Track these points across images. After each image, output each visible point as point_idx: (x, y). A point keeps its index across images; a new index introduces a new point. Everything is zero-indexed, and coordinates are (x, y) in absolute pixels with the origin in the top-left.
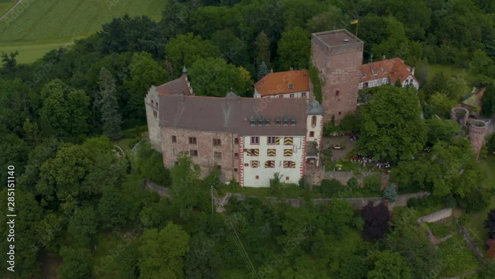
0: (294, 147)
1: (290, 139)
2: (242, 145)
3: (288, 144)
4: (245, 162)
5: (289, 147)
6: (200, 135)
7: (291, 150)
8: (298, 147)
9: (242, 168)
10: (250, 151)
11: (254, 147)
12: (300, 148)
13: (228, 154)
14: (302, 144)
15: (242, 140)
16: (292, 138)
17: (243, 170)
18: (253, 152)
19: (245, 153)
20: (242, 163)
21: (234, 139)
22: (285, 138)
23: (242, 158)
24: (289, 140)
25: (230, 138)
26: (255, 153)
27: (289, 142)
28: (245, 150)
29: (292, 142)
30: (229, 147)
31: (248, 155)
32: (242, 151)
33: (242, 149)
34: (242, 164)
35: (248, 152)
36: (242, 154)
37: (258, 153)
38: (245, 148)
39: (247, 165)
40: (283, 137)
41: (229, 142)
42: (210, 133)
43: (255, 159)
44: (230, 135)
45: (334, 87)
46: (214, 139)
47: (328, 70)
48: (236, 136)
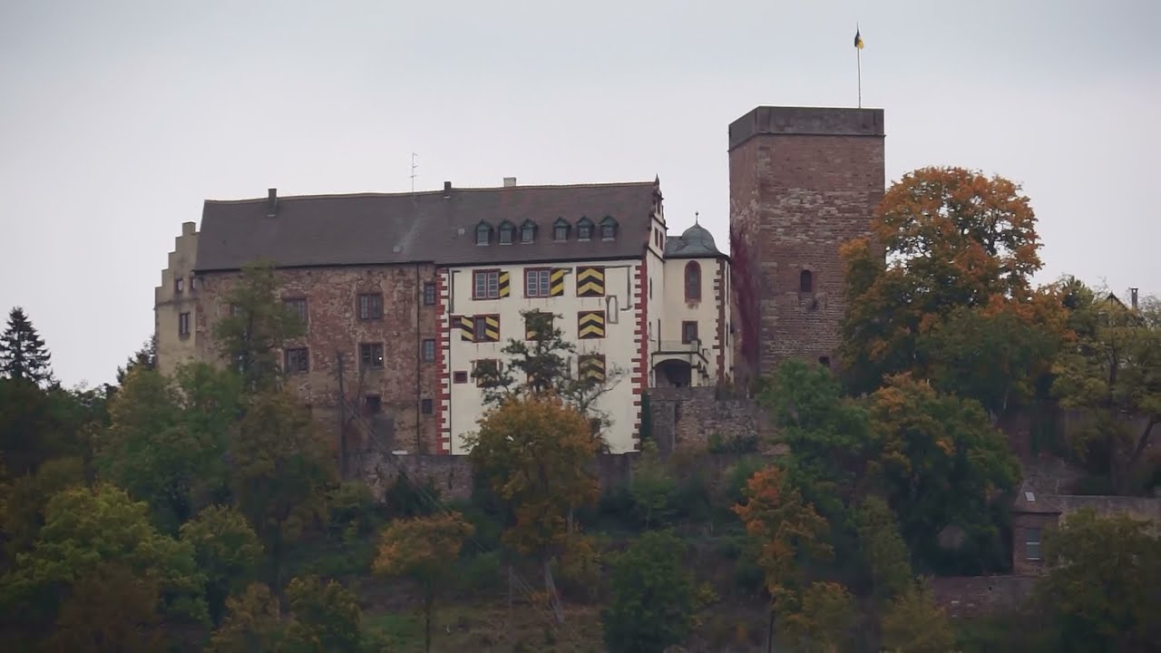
0: (608, 302)
1: (598, 276)
2: (444, 302)
3: (591, 293)
4: (456, 367)
5: (592, 304)
6: (318, 286)
7: (600, 314)
8: (623, 303)
9: (445, 391)
10: (470, 325)
11: (484, 307)
12: (629, 307)
13: (404, 346)
14: (634, 291)
15: (445, 284)
16: (601, 270)
17: (448, 397)
18: (482, 329)
19: (457, 333)
20: (446, 371)
21: (422, 288)
22: (580, 270)
23: (445, 352)
24: (590, 279)
25: (408, 284)
26: (489, 333)
27: (591, 286)
28: (456, 321)
29: (601, 284)
30: (405, 321)
31: (464, 339)
32: (445, 325)
33: (445, 316)
34: (448, 375)
35: (465, 328)
36: (444, 335)
37: (496, 330)
38: (456, 313)
39: (460, 377)
40: (574, 266)
41: (406, 299)
42: (350, 275)
43: (486, 351)
44: (411, 274)
45: (790, 253)
46: (360, 295)
47: (764, 186)
48: (427, 275)
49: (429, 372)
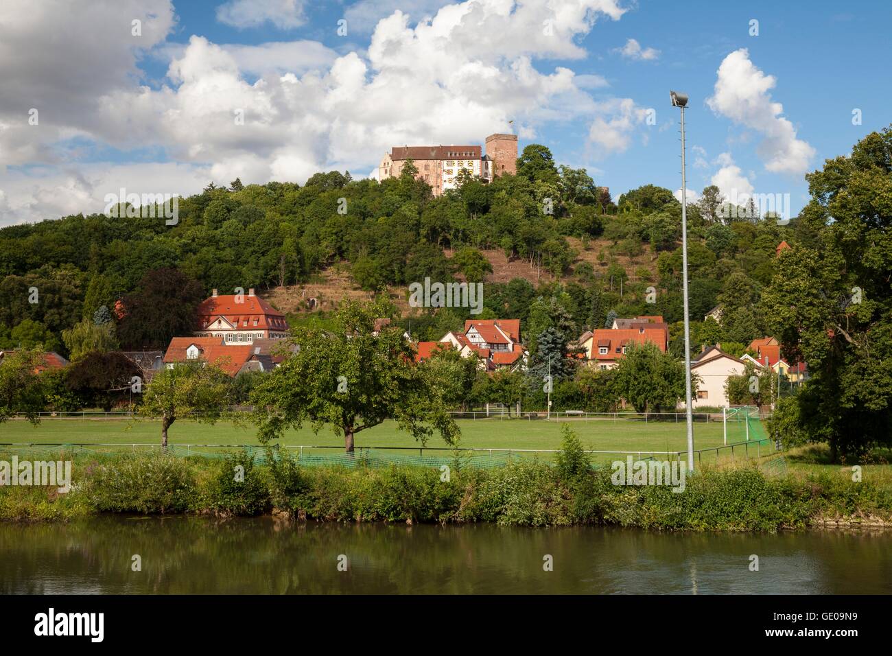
0: (474, 168)
2: (442, 167)
3: (471, 166)
4: (444, 179)
5: (471, 168)
6: (417, 164)
7: (472, 170)
8: (477, 168)
10: (447, 171)
11: (450, 168)
13: (434, 175)
14: (479, 166)
15: (442, 163)
16: (473, 161)
17: (443, 185)
18: (449, 172)
19: (445, 173)
21: (437, 164)
22: (469, 161)
23: (442, 176)
24: (470, 163)
25: (435, 163)
28: (444, 170)
29: (473, 164)
30: (434, 170)
32: (442, 171)
34: (443, 181)
36: (442, 173)
37: (452, 172)
39: (445, 181)
41: (434, 166)
42: (423, 161)
43: (450, 176)
44: (435, 161)
45: (501, 162)
46: (425, 165)
47: (496, 149)
48: (439, 161)
49: (439, 180)
